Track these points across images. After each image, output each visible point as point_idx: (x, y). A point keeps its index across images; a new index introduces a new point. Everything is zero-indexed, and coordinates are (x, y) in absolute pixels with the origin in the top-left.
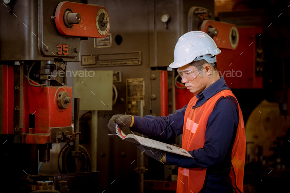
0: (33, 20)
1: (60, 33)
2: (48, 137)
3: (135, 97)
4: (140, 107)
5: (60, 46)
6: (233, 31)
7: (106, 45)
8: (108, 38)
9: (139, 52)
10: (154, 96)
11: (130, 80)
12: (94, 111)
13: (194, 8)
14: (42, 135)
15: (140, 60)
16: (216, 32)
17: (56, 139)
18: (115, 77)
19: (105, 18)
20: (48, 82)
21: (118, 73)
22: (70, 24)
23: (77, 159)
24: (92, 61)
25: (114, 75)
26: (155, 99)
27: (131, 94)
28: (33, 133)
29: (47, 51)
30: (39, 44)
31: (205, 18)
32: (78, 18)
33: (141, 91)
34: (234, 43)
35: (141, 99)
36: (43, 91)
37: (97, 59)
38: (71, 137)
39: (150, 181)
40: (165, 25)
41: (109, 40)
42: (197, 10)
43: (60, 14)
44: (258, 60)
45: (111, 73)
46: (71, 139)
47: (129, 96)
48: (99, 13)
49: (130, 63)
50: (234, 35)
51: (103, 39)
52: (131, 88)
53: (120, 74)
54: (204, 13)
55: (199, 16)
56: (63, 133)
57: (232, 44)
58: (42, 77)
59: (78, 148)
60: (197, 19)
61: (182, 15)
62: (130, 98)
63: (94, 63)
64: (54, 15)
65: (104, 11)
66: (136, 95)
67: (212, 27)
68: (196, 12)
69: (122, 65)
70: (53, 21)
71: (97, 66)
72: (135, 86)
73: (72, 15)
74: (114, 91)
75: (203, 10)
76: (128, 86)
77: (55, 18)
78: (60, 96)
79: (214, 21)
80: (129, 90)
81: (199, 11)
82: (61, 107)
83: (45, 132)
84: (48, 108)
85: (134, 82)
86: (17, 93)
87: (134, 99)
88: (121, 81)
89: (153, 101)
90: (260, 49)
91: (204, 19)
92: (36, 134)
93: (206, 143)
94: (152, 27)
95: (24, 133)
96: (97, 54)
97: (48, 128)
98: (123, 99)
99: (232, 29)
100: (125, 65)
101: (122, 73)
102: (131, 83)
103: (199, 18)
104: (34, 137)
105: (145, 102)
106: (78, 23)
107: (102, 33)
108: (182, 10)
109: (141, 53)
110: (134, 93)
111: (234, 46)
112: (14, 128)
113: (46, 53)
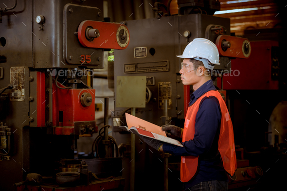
0: (58, 35)
1: (82, 46)
2: (72, 129)
3: (164, 97)
4: (165, 105)
5: (83, 56)
6: (245, 44)
7: (143, 56)
8: (144, 50)
9: (168, 61)
10: (179, 96)
11: (161, 83)
12: (132, 108)
13: (210, 26)
14: (68, 127)
15: (168, 67)
16: (229, 45)
17: (80, 131)
18: (149, 81)
19: (125, 34)
20: (75, 85)
21: (152, 78)
22: (91, 38)
23: (106, 147)
24: (132, 69)
25: (148, 79)
26: (180, 98)
27: (162, 95)
28: (62, 126)
29: (71, 60)
30: (63, 54)
31: (221, 33)
32: (97, 33)
33: (169, 92)
34: (247, 53)
35: (169, 98)
36: (69, 92)
37: (136, 67)
38: (93, 129)
39: (176, 163)
40: (187, 40)
41: (145, 52)
42: (213, 27)
43: (82, 30)
44: (274, 67)
45: (145, 78)
46: (93, 131)
47: (160, 96)
48: (119, 29)
49: (160, 70)
50: (247, 47)
51: (141, 51)
52: (161, 89)
53: (154, 79)
54: (219, 30)
55: (215, 32)
56: (86, 126)
57: (244, 54)
58: (70, 81)
59: (107, 138)
60: (213, 34)
61: (200, 31)
62: (161, 97)
63: (134, 70)
64: (77, 31)
65: (124, 28)
66: (166, 95)
67: (226, 41)
68: (212, 29)
69: (154, 72)
70: (76, 35)
71: (137, 72)
72: (164, 88)
73: (92, 31)
74: (147, 91)
75: (219, 27)
76: (160, 88)
77: (78, 34)
78: (83, 96)
79: (230, 36)
80: (160, 91)
81: (215, 28)
82: (84, 106)
83: (71, 125)
84: (72, 106)
85: (163, 84)
86: (47, 94)
87: (164, 98)
88: (154, 84)
89: (178, 100)
90: (275, 59)
91: (220, 35)
92: (63, 127)
93: (195, 136)
94: (177, 41)
95: (55, 126)
96: (136, 63)
97: (73, 122)
98: (155, 99)
99: (244, 42)
100: (157, 72)
101: (155, 78)
102: (162, 86)
103: (215, 33)
104: (62, 129)
105: (172, 101)
106: (96, 37)
107: (122, 45)
108: (200, 26)
109: (169, 62)
110: (164, 93)
111: (247, 56)
112: (46, 122)
113: (70, 62)
